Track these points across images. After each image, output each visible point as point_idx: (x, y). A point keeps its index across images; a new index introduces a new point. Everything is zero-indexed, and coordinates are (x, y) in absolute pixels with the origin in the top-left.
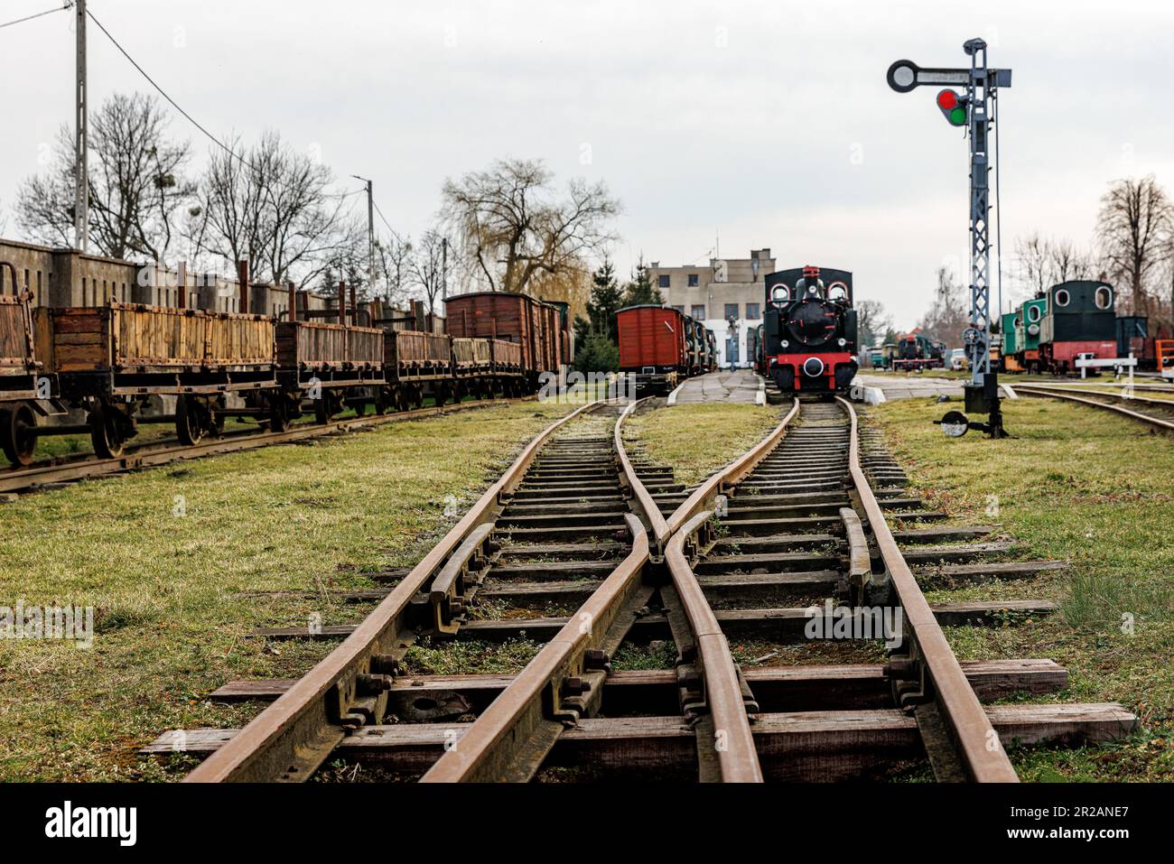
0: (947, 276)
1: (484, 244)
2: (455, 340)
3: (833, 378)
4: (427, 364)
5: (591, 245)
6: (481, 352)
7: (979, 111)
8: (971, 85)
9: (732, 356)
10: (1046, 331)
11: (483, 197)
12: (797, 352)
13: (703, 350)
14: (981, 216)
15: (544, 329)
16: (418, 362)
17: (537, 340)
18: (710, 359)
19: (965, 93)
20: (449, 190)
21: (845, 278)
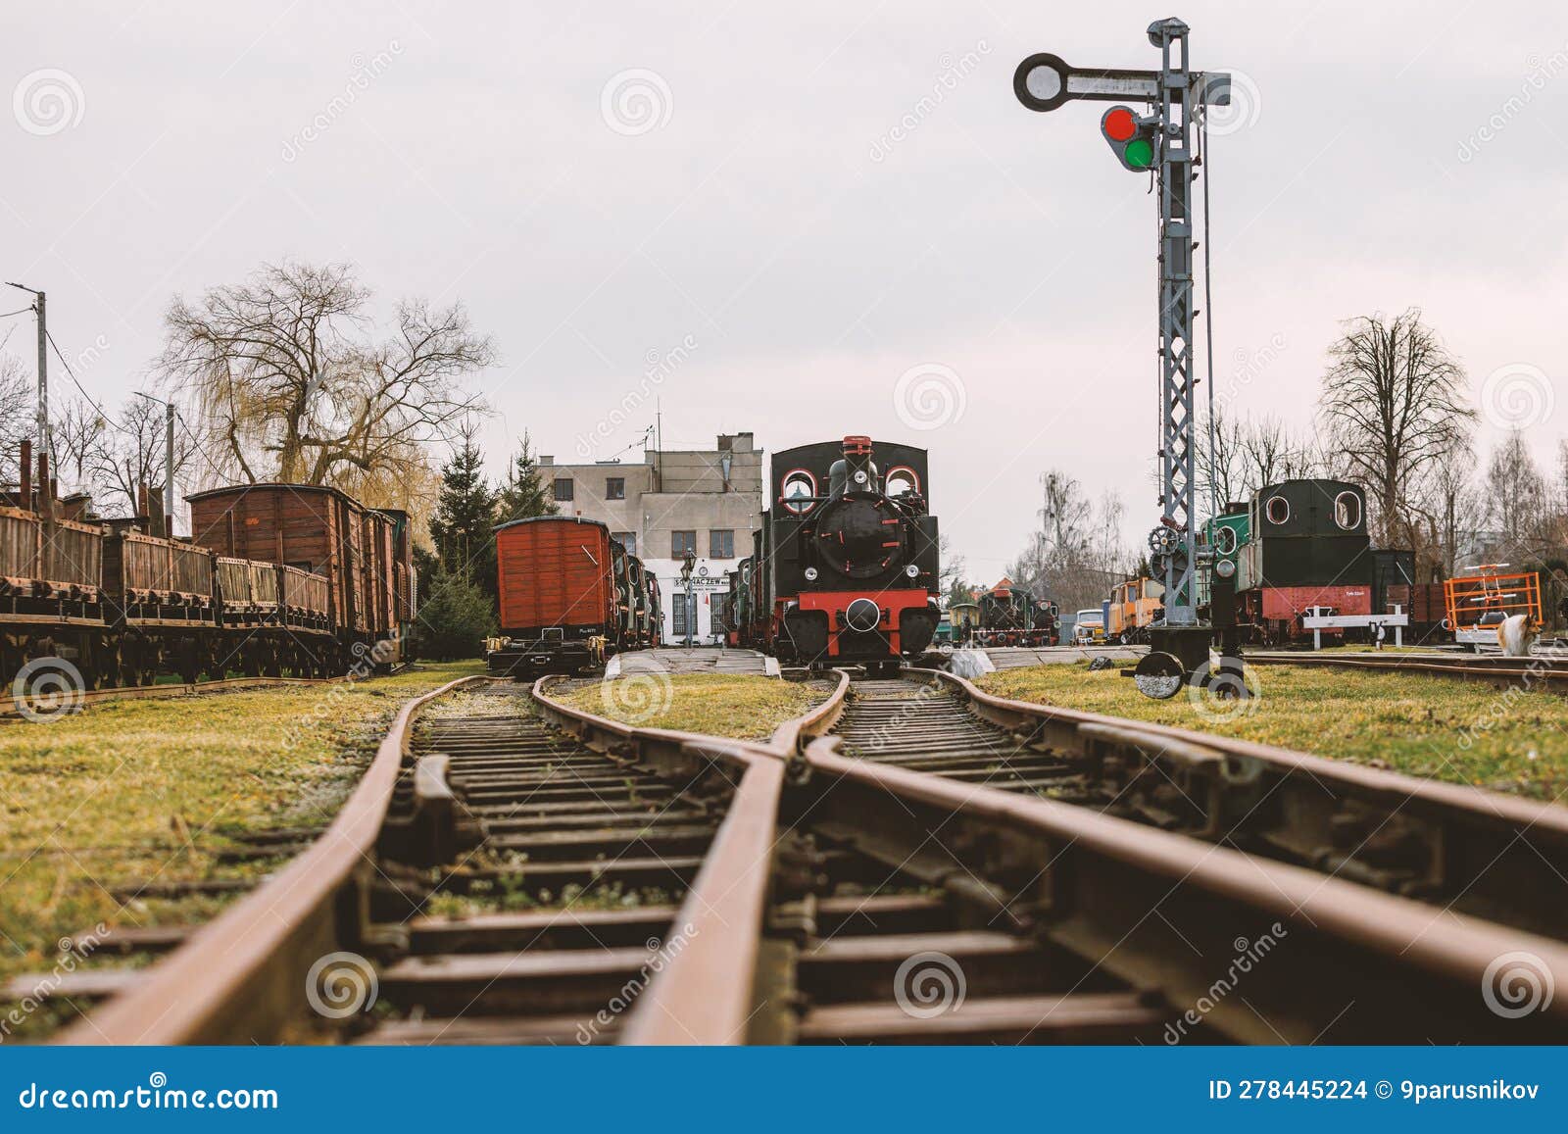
0: (1060, 487)
1: (242, 415)
2: (220, 560)
3: (898, 636)
4: (175, 598)
5: (437, 419)
6: (263, 587)
7: (1176, 144)
8: (1162, 100)
9: (686, 623)
10: (1249, 568)
11: (240, 332)
12: (834, 589)
13: (640, 606)
14: (1180, 330)
15: (367, 556)
16: (158, 592)
17: (356, 574)
18: (652, 624)
19: (1152, 113)
20: (180, 318)
21: (913, 461)
